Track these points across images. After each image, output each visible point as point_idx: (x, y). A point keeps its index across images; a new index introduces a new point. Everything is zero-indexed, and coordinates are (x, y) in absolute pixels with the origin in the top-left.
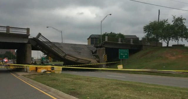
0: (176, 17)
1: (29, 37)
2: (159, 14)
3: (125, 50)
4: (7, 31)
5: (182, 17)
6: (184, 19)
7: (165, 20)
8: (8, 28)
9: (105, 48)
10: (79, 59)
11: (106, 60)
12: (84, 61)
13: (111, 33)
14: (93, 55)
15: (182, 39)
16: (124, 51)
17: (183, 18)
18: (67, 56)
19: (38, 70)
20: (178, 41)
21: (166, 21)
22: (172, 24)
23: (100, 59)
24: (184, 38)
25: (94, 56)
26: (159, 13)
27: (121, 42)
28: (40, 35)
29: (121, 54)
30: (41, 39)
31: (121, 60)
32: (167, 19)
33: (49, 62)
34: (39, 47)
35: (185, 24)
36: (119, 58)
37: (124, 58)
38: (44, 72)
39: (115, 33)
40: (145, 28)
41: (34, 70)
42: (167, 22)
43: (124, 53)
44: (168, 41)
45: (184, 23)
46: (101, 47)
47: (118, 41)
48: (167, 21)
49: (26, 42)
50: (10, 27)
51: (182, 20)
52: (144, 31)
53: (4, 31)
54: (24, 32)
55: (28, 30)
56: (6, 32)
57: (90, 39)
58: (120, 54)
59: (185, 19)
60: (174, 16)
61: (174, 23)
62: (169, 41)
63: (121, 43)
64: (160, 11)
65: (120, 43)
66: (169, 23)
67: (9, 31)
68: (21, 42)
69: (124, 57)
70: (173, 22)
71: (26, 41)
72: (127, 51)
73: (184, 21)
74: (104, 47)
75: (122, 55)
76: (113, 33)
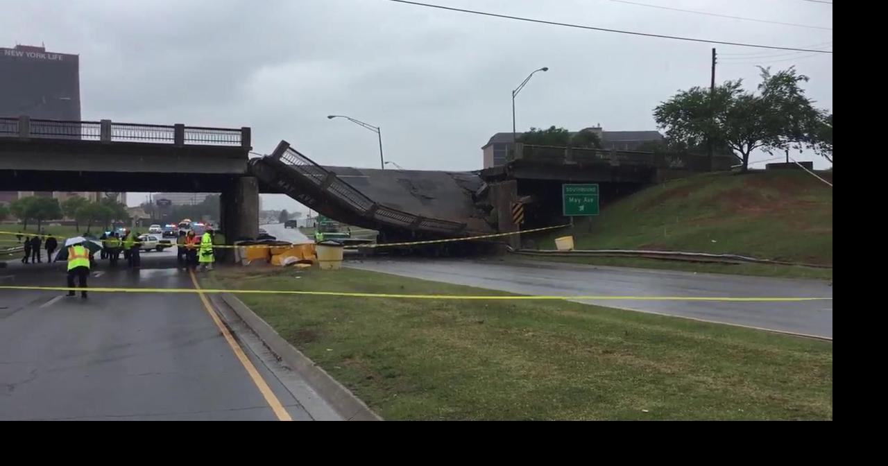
0: (773, 73)
1: (251, 156)
2: (714, 63)
3: (584, 187)
4: (175, 139)
5: (793, 72)
6: (800, 79)
7: (733, 84)
8: (179, 130)
9: (514, 181)
10: (425, 219)
11: (518, 220)
13: (553, 128)
14: (477, 204)
15: (797, 144)
16: (582, 189)
17: (797, 75)
18: (379, 211)
19: (273, 257)
20: (787, 151)
21: (735, 87)
22: (758, 94)
23: (499, 216)
24: (806, 140)
25: (478, 207)
26: (714, 59)
27: (574, 159)
28: (284, 146)
29: (571, 200)
30: (287, 159)
31: (572, 219)
32: (740, 80)
33: (337, 228)
34: (285, 185)
35: (806, 95)
36: (564, 214)
37: (581, 212)
38: (288, 265)
39: (565, 128)
40: (657, 114)
41: (262, 259)
42: (740, 91)
43: (582, 198)
44: (745, 152)
45: (801, 91)
47: (563, 158)
48: (738, 85)
50: (186, 126)
51: (793, 80)
52: (658, 121)
53: (168, 138)
54: (235, 141)
55: (246, 133)
56: (172, 142)
57: (492, 147)
58: (567, 201)
59: (806, 79)
60: (766, 69)
61: (763, 94)
62: (748, 153)
63: (574, 163)
64: (716, 52)
65: (569, 162)
66: (749, 94)
67: (183, 140)
69: (582, 208)
70: (762, 90)
71: (240, 170)
72: (594, 189)
73: (800, 84)
74: (514, 178)
75: (573, 203)
76: (560, 130)
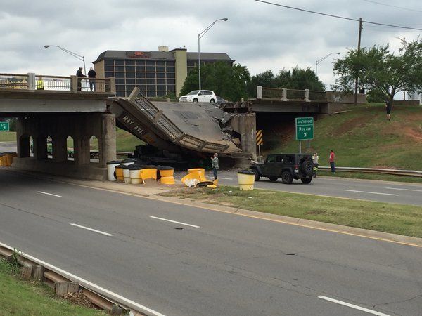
0: (409, 41)
3: (306, 119)
4: (71, 88)
7: (384, 48)
9: (254, 114)
10: (208, 143)
11: (259, 143)
12: (213, 147)
14: (224, 129)
16: (305, 122)
18: (184, 138)
23: (243, 139)
25: (225, 132)
27: (287, 98)
29: (300, 129)
34: (128, 119)
36: (297, 139)
37: (305, 138)
43: (305, 127)
46: (244, 111)
47: (281, 97)
49: (102, 109)
56: (69, 89)
58: (298, 129)
63: (288, 100)
64: (362, 20)
65: (285, 100)
68: (93, 110)
69: (305, 134)
70: (403, 52)
72: (311, 121)
74: (253, 112)
75: (301, 131)
